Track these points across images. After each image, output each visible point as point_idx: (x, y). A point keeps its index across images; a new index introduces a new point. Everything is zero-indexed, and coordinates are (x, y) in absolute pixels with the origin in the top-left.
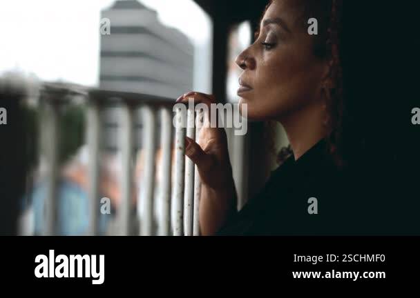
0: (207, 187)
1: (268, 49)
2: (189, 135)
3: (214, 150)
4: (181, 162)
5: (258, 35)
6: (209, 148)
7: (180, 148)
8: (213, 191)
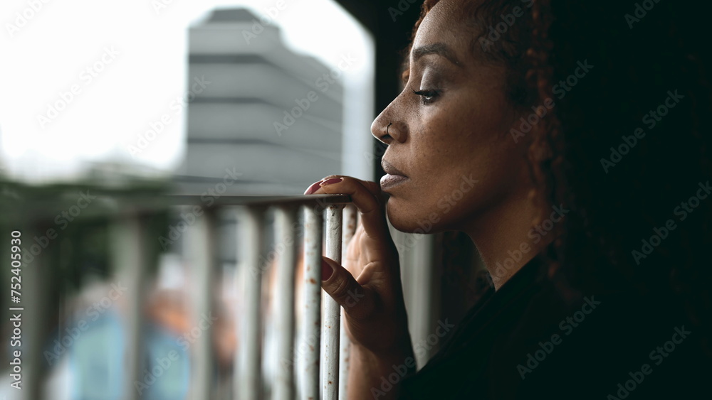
0: (361, 349)
1: (427, 103)
2: (329, 253)
3: (377, 281)
4: (314, 306)
5: (408, 77)
6: (367, 277)
7: (312, 281)
8: (373, 356)
